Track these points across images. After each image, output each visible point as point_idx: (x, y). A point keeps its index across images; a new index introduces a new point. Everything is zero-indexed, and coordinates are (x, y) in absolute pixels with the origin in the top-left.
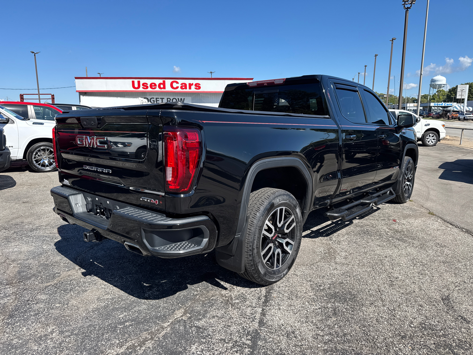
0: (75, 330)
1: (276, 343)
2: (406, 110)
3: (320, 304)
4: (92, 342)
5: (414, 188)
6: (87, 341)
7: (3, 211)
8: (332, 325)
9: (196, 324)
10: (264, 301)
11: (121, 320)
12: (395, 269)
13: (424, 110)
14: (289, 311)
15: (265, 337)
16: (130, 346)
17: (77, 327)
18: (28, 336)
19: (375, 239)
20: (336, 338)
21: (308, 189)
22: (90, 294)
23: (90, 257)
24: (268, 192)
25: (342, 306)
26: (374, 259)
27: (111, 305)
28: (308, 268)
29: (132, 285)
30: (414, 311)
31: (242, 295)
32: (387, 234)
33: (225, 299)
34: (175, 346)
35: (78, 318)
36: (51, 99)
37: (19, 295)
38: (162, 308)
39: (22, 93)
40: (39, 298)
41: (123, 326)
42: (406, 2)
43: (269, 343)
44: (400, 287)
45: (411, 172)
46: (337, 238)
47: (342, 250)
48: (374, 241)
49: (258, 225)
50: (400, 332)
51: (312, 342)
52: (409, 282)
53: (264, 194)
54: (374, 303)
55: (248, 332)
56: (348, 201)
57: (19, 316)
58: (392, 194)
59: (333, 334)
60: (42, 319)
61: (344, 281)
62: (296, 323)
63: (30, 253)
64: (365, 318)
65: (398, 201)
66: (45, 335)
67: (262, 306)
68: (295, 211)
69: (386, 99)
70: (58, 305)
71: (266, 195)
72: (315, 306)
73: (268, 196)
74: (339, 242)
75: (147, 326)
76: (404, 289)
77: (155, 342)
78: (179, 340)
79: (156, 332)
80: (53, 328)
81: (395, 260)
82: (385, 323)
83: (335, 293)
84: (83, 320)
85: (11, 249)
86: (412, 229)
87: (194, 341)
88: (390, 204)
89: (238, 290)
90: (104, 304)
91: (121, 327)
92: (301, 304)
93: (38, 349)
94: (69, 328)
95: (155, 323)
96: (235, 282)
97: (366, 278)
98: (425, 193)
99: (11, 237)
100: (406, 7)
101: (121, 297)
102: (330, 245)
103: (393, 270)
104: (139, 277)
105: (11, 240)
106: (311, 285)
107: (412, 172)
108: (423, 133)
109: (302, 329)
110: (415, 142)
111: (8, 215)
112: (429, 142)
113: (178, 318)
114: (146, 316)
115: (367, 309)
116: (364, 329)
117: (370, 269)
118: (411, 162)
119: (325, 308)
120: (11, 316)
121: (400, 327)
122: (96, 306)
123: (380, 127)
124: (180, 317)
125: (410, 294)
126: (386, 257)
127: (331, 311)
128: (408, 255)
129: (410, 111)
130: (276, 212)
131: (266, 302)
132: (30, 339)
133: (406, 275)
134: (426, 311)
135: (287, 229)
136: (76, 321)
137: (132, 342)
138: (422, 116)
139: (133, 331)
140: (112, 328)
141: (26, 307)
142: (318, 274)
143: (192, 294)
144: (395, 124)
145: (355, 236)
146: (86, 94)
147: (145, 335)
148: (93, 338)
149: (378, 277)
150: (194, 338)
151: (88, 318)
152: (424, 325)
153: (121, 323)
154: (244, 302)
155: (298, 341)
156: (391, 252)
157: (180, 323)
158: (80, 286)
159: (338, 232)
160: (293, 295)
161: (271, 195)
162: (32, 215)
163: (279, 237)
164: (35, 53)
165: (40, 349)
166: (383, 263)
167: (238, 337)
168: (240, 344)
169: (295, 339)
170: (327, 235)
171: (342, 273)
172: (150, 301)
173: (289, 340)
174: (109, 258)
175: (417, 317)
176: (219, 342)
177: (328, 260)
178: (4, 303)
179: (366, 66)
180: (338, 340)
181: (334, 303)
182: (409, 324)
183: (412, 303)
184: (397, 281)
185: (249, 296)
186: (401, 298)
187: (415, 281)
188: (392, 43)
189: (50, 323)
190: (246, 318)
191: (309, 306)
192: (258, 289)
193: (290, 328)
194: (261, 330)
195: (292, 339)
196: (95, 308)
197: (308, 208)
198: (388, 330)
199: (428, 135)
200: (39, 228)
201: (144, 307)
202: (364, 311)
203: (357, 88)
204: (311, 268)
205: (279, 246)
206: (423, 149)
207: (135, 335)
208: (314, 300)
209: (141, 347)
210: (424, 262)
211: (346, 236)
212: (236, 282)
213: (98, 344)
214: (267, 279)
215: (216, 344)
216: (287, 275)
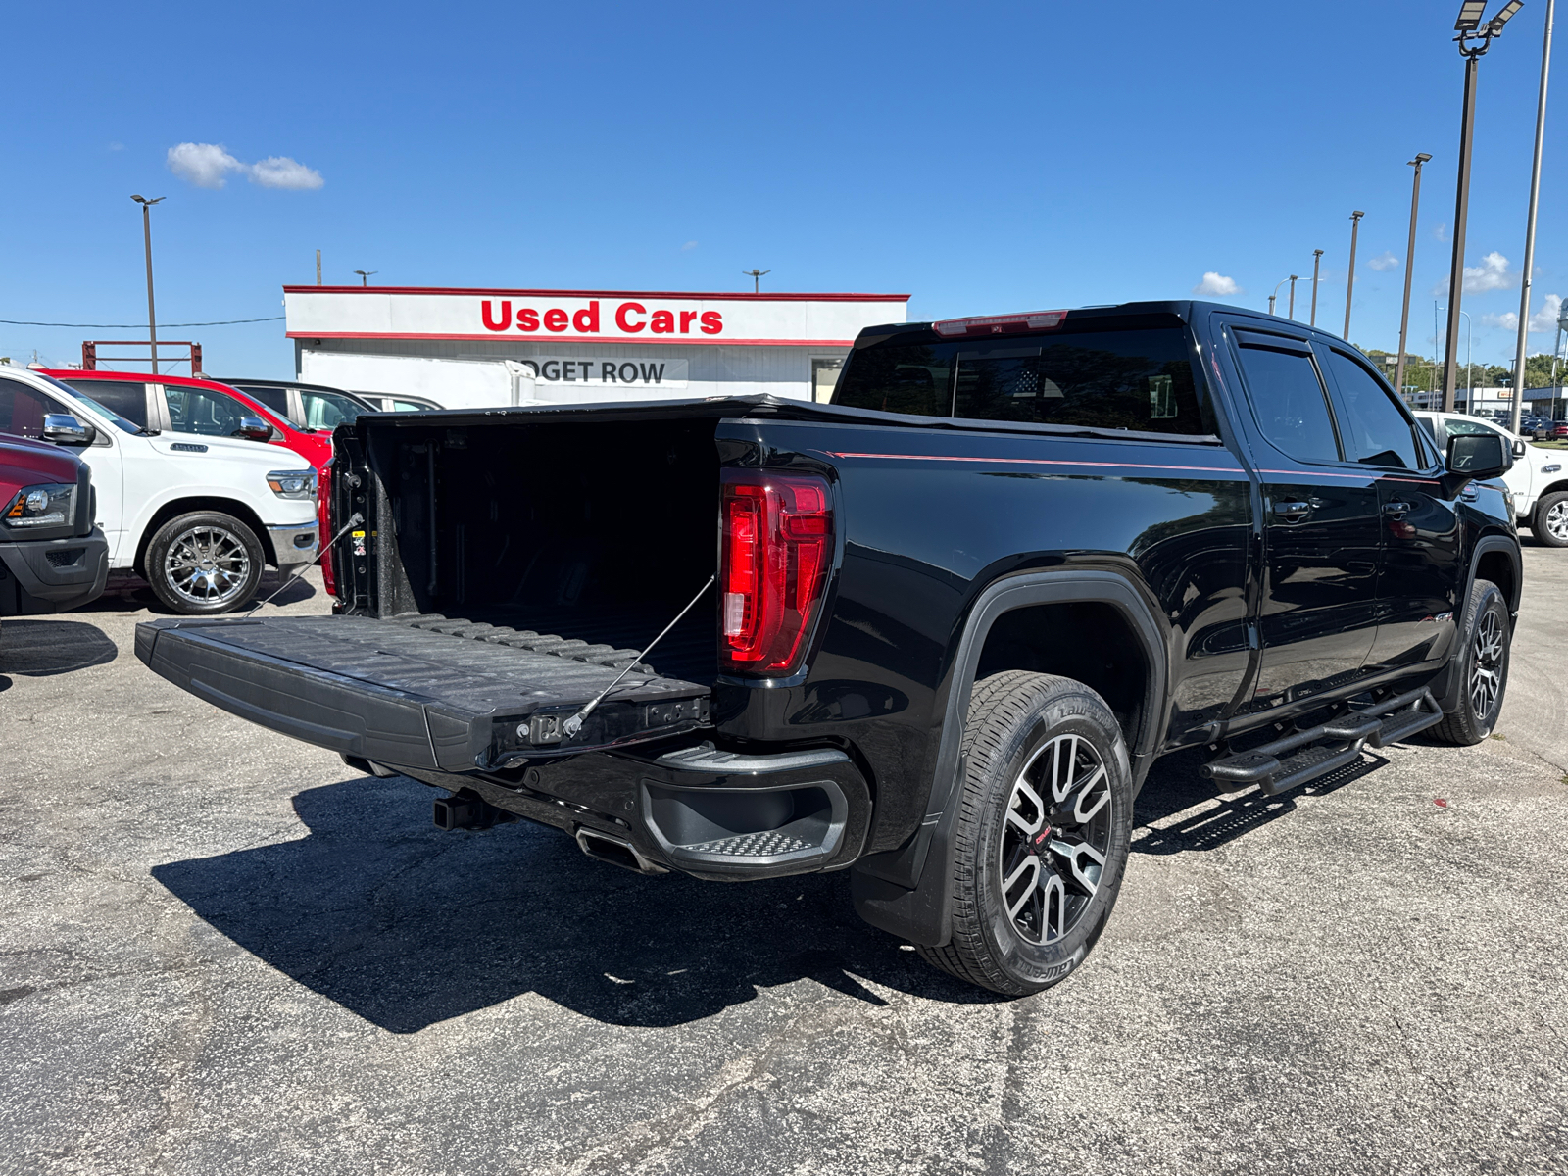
0: (416, 1107)
1: (1065, 1168)
2: (1471, 413)
3: (1199, 1057)
4: (477, 1145)
5: (1506, 693)
6: (462, 1141)
7: (94, 740)
8: (1245, 1123)
9: (798, 1103)
10: (1010, 1043)
11: (557, 1084)
12: (1448, 958)
13: (1537, 412)
14: (1098, 1076)
15: (1027, 1148)
16: (600, 1159)
17: (420, 1099)
18: (273, 1120)
19: (1375, 860)
20: (1262, 1160)
21: (1153, 678)
22: (439, 1005)
23: (416, 892)
24: (1024, 683)
25: (1276, 1067)
26: (1376, 926)
27: (516, 1040)
28: (1151, 947)
29: (569, 980)
30: (1519, 1091)
31: (937, 1024)
32: (1416, 846)
33: (882, 1033)
34: (741, 1166)
35: (418, 1074)
36: (188, 359)
37: (213, 1001)
38: (680, 1051)
39: (92, 340)
40: (279, 1011)
41: (564, 1103)
42: (1468, 32)
43: (1042, 1168)
44: (1469, 1017)
45: (1496, 635)
46: (1242, 855)
47: (1261, 895)
48: (1373, 869)
49: (994, 791)
50: (1473, 1150)
51: (1182, 1170)
52: (1498, 1001)
53: (1011, 689)
54: (1381, 1063)
55: (972, 1135)
56: (1279, 727)
57: (231, 1061)
58: (1432, 711)
59: (1251, 1148)
60: (305, 1073)
61: (1274, 991)
62: (1124, 1112)
63: (216, 875)
64: (1355, 1106)
65: (1450, 738)
66: (327, 1120)
67: (1007, 1059)
68: (1110, 751)
69: (1393, 371)
70: (344, 1034)
71: (1018, 692)
72: (1183, 1063)
73: (1024, 698)
74: (1250, 870)
75: (640, 1104)
76: (1484, 1022)
77: (676, 1153)
78: (752, 1148)
79: (675, 1122)
80: (347, 1099)
81: (1448, 930)
82: (1424, 1121)
83: (1248, 1028)
84: (436, 1080)
85: (151, 860)
86: (1504, 832)
87: (800, 1153)
88: (1424, 748)
89: (920, 1009)
90: (493, 1035)
91: (561, 1105)
92: (1135, 1056)
93: (312, 1159)
94: (396, 1102)
95: (665, 1096)
96: (907, 984)
97: (1349, 985)
98: (1547, 711)
99: (140, 823)
100: (1470, 50)
101: (542, 1016)
102: (1218, 876)
103: (1441, 963)
104: (588, 957)
105: (144, 833)
106: (1165, 999)
107: (1500, 635)
108: (1536, 499)
109: (1148, 1129)
110: (1508, 529)
111: (115, 755)
112: (1558, 530)
113: (738, 1083)
114: (635, 1075)
115: (1361, 1078)
116: (1352, 1137)
117: (1361, 957)
118: (1496, 600)
119: (1219, 1072)
120: (205, 1062)
121: (1474, 1136)
122: (466, 1040)
123: (1385, 476)
124: (743, 1083)
125: (1504, 1038)
126: (1417, 920)
127: (1239, 1080)
128: (1491, 915)
129: (1483, 416)
130: (1049, 752)
131: (1018, 1047)
132: (282, 1130)
133: (1488, 980)
134: (1561, 1090)
135: (1084, 810)
136: (412, 1083)
137: (601, 1148)
138: (1529, 435)
139: (601, 1119)
140: (532, 1106)
141: (246, 1036)
142: (1185, 967)
143: (771, 1015)
144: (1441, 468)
145: (1306, 852)
146: (320, 343)
147: (639, 1130)
148: (479, 1134)
149: (1391, 983)
150: (799, 1143)
151: (448, 1075)
152: (1553, 1133)
153: (558, 1094)
154: (946, 1045)
155: (1136, 1164)
156: (1431, 905)
157: (746, 1101)
158: (401, 980)
159: (1246, 835)
160: (1104, 1029)
161: (1033, 694)
162: (193, 753)
163: (1056, 837)
164: (148, 200)
165: (318, 1158)
166: (1405, 938)
167: (939, 1147)
168: (951, 1168)
169: (1125, 1157)
170: (1209, 845)
171: (1266, 968)
172: (637, 1029)
173: (1108, 1160)
174: (477, 897)
175: (1532, 1108)
176: (881, 1159)
177: (1218, 924)
178: (174, 1024)
179: (1318, 253)
180: (1268, 1166)
181: (1246, 1056)
182: (1503, 1128)
183: (1511, 1066)
184: (1458, 996)
185: (958, 1026)
186: (1473, 1048)
187: (1519, 999)
188: (1417, 173)
189: (332, 1086)
190: (957, 1092)
191: (1163, 1063)
192: (989, 1006)
193: (1108, 1126)
194: (1012, 1129)
195: (1119, 1159)
196: (465, 1047)
197: (1150, 746)
198: (1433, 1144)
199: (1556, 506)
200: (227, 795)
201: (623, 1048)
202: (1351, 1085)
203: (1307, 343)
204: (1158, 947)
205: (1057, 867)
206: (1537, 558)
207: (609, 1130)
208: (1179, 1047)
209: (634, 1163)
210: (1550, 941)
211: (1273, 851)
212: (912, 983)
213: (499, 1151)
214: (1018, 973)
215: (871, 1164)
216: (1081, 968)
